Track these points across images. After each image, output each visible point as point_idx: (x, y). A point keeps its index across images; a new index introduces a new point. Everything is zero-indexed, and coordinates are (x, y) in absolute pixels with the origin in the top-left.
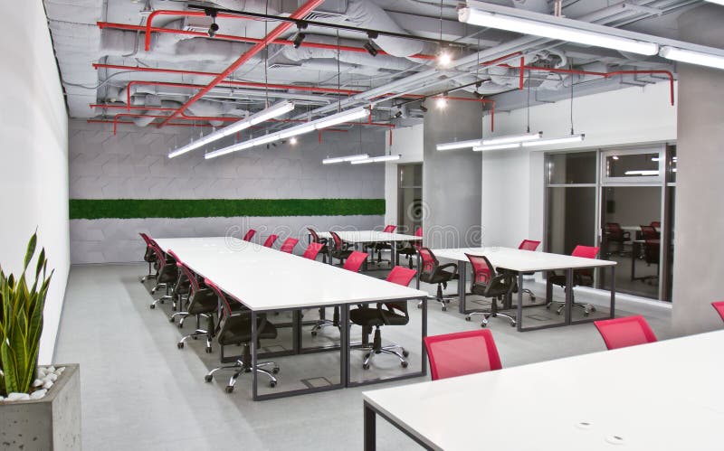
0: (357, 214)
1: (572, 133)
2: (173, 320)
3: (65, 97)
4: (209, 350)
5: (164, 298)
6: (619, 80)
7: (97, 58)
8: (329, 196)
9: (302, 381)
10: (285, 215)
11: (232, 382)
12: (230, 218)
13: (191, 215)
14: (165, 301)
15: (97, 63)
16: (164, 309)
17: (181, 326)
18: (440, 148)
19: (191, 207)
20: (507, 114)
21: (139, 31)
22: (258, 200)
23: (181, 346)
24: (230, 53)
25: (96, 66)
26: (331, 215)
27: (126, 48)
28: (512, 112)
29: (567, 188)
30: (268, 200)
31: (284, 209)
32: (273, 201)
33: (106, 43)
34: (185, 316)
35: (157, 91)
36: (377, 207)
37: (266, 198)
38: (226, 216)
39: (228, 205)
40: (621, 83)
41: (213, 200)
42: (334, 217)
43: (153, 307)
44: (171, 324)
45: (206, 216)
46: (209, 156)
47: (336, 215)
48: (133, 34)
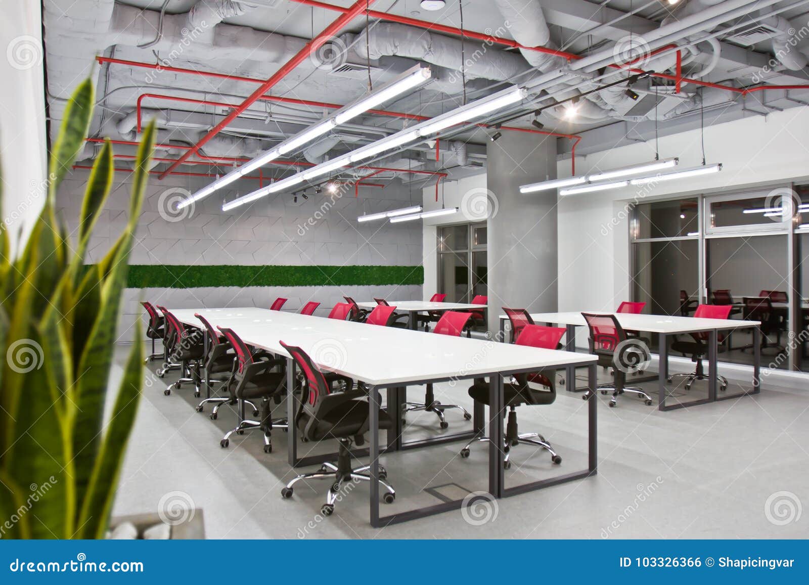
0: (392, 284)
1: (704, 163)
2: (201, 410)
3: (48, 123)
4: (269, 449)
5: (181, 382)
6: (741, 106)
7: (102, 48)
8: (361, 263)
9: (426, 490)
10: (310, 284)
11: (330, 498)
12: (244, 288)
13: (199, 284)
14: (182, 385)
15: (101, 56)
16: (183, 396)
17: (215, 417)
18: (524, 190)
19: (198, 275)
20: (583, 158)
21: (163, 11)
22: (278, 267)
23: (225, 444)
24: (283, 51)
25: (101, 60)
26: (363, 284)
27: (145, 33)
28: (589, 157)
29: (652, 243)
30: (290, 267)
31: (309, 278)
32: (296, 268)
33: (118, 22)
34: (220, 404)
35: (168, 120)
36: (413, 276)
37: (288, 264)
38: (241, 284)
39: (242, 271)
40: (744, 109)
41: (225, 266)
42: (366, 287)
43: (168, 393)
44: (199, 415)
45: (217, 285)
46: (227, 207)
47: (368, 284)
48: (155, 14)
